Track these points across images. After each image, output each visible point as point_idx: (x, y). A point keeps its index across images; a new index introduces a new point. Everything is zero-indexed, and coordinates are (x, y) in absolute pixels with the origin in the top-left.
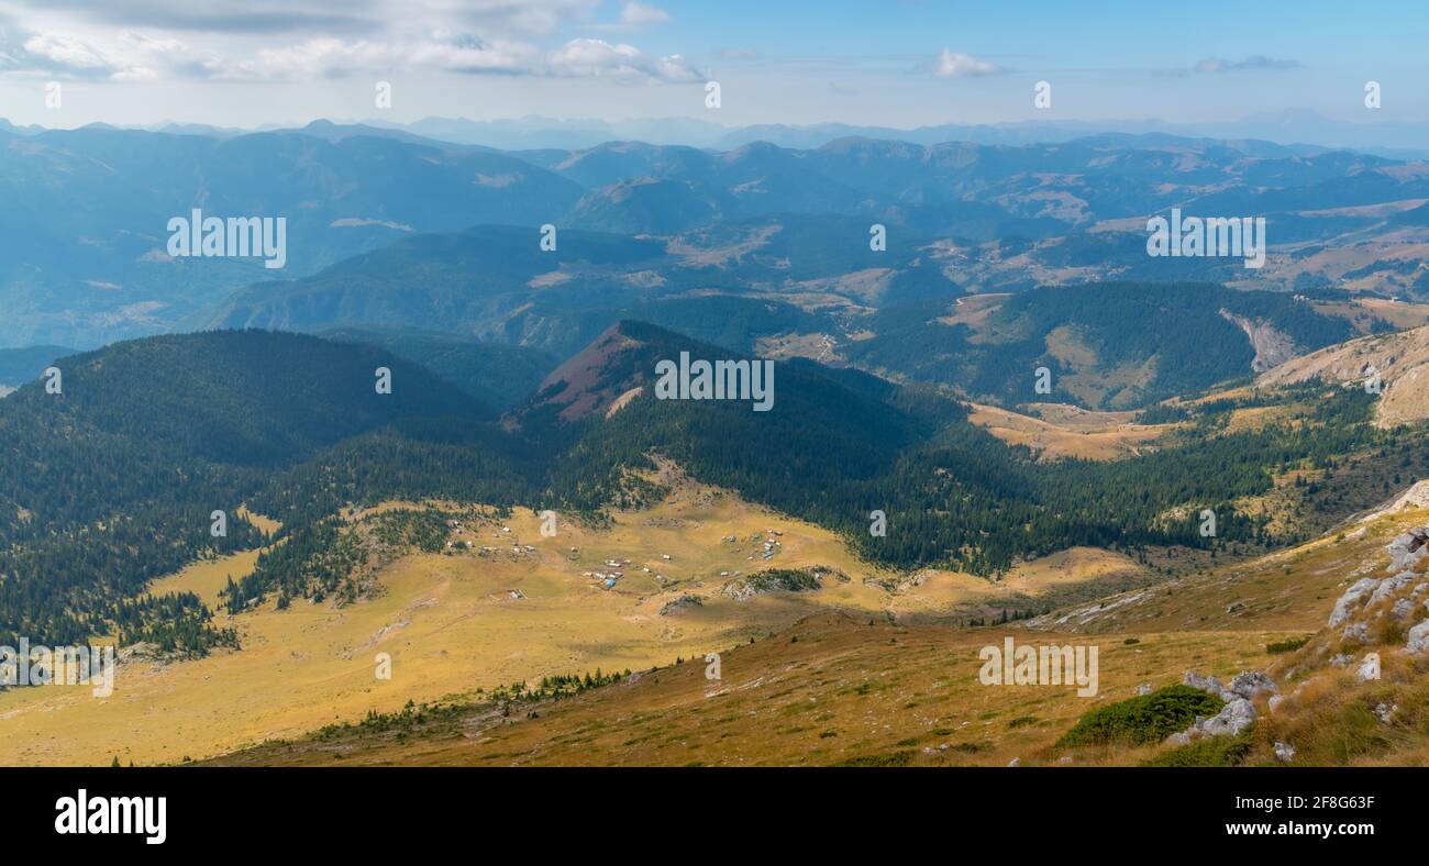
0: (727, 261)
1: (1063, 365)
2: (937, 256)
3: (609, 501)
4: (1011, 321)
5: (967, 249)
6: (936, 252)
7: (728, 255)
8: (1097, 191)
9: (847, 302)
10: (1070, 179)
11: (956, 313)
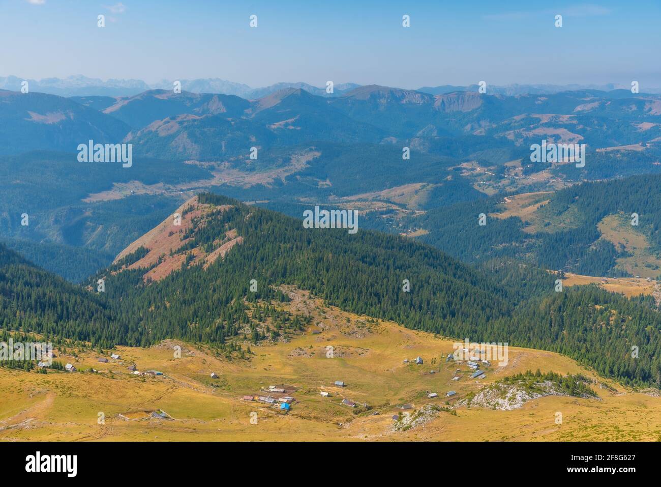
0: (273, 181)
1: (618, 249)
2: (466, 174)
3: (236, 334)
4: (560, 213)
5: (492, 168)
6: (464, 171)
7: (274, 176)
8: (588, 129)
9: (395, 207)
10: (565, 118)
11: (505, 209)
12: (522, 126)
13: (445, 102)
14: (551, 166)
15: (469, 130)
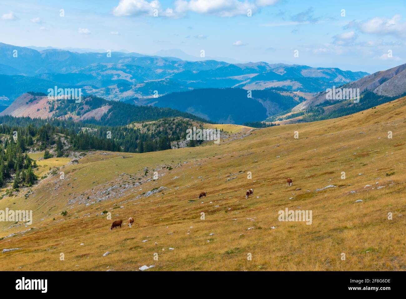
10: (119, 66)
12: (98, 69)
13: (48, 55)
15: (65, 71)
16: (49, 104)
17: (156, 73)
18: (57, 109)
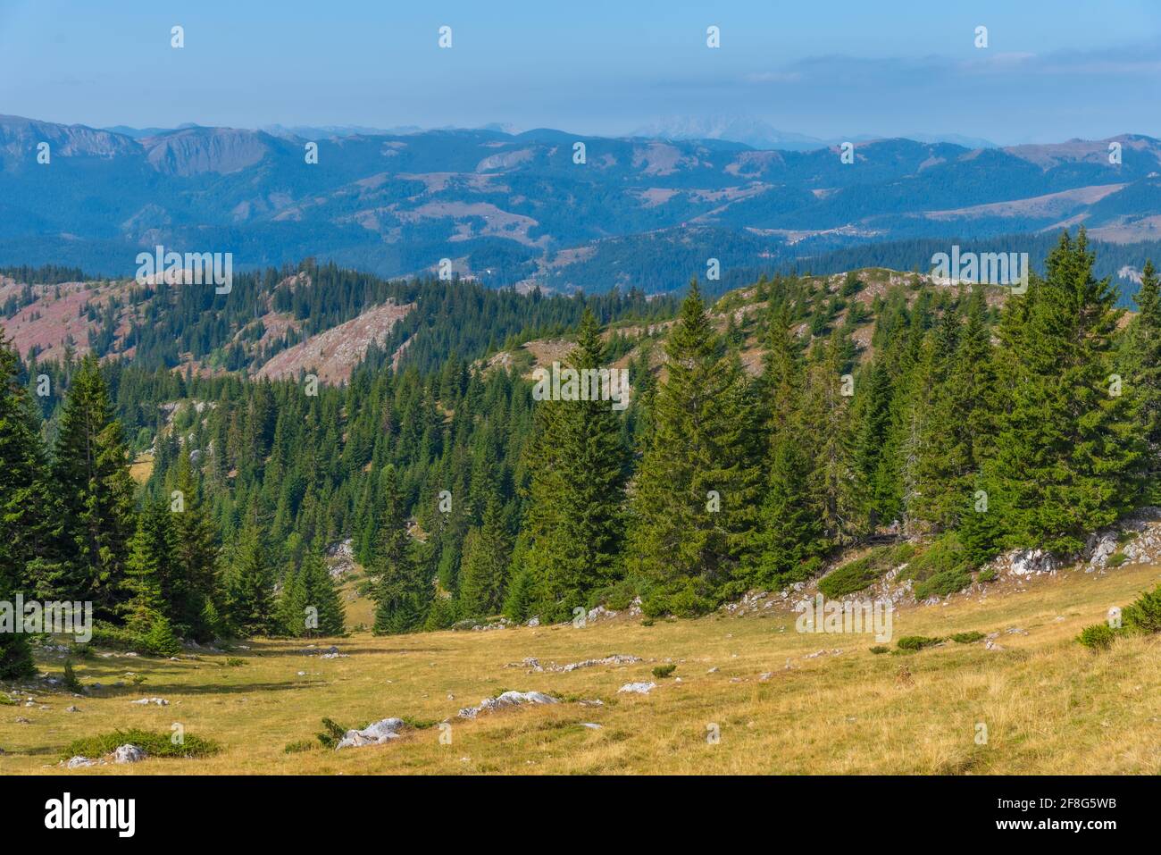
10: (480, 182)
12: (386, 200)
13: (176, 152)
14: (537, 270)
15: (246, 215)
16: (92, 317)
17: (646, 206)
18: (129, 343)
